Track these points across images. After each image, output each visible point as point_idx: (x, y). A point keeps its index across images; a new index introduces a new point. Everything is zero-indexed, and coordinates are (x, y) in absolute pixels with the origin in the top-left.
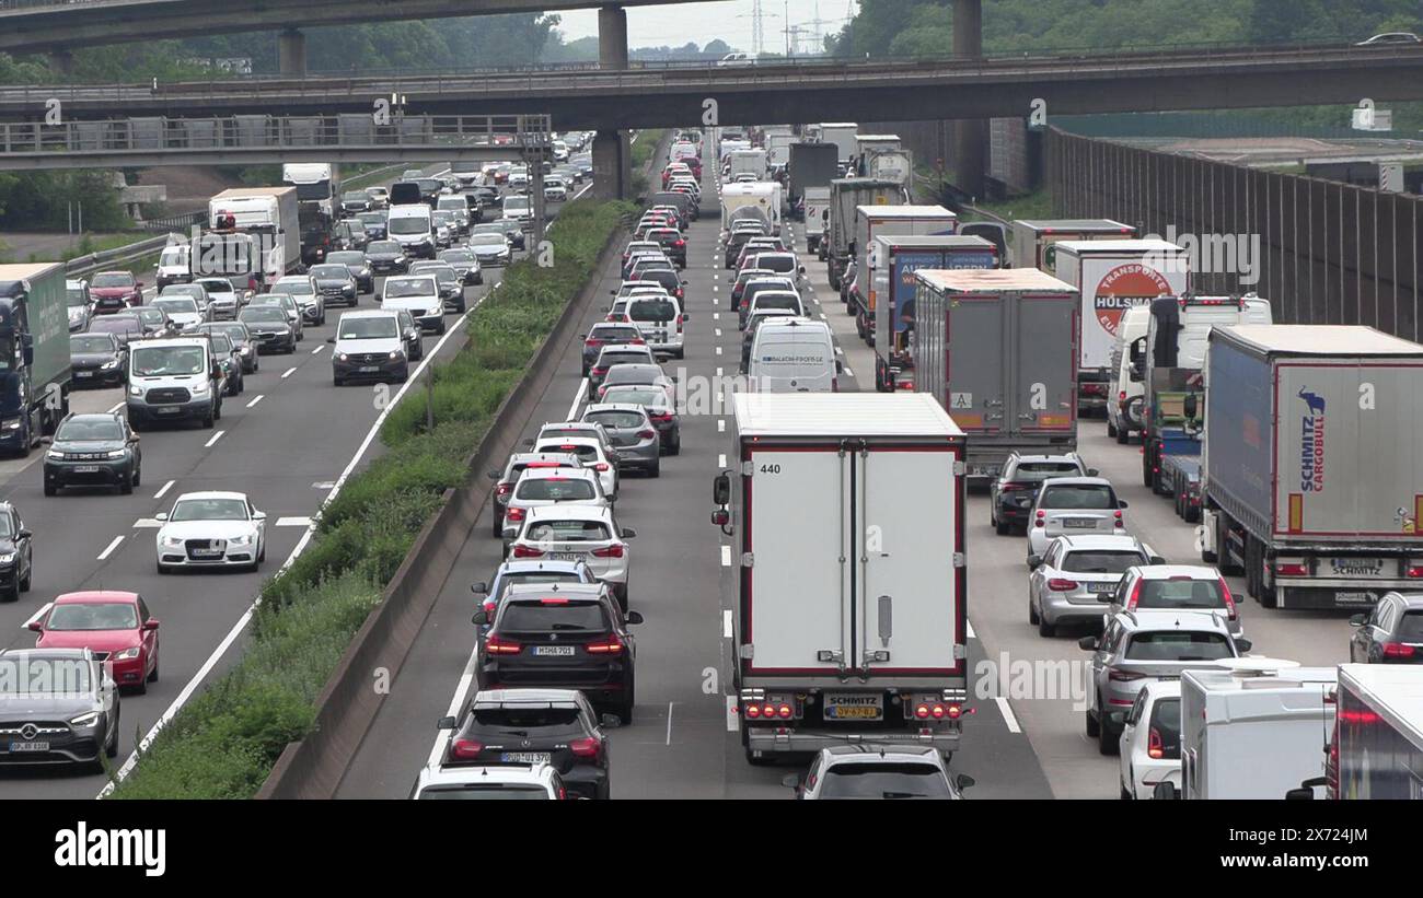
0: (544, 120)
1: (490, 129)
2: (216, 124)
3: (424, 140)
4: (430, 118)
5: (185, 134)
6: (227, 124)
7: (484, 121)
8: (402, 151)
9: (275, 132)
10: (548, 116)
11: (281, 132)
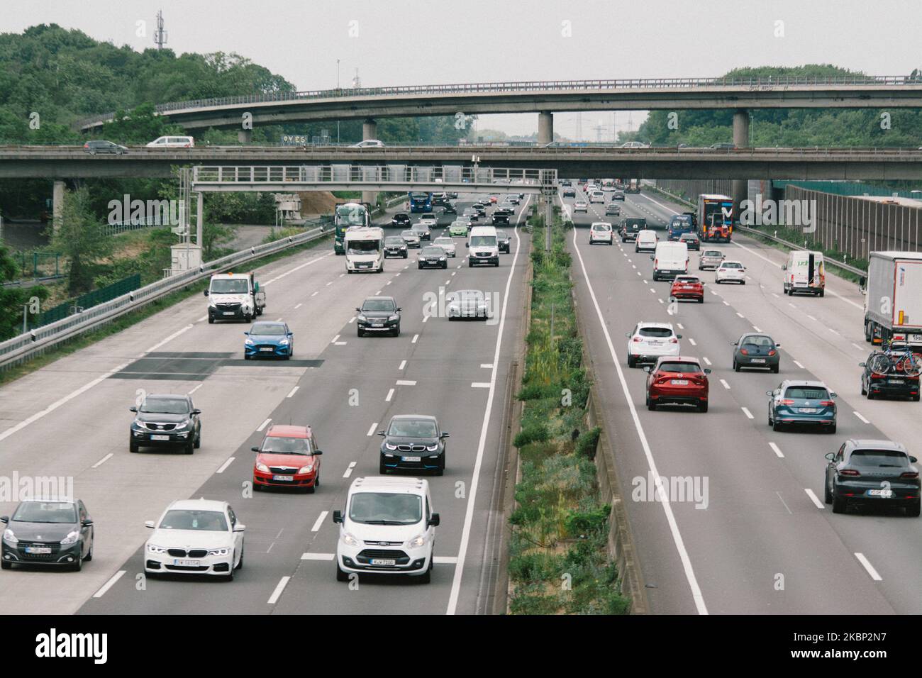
0: (554, 173)
1: (524, 176)
2: (378, 169)
3: (489, 181)
4: (492, 169)
5: (361, 174)
6: (384, 169)
7: (521, 172)
8: (476, 187)
9: (409, 175)
10: (556, 171)
11: (412, 174)
